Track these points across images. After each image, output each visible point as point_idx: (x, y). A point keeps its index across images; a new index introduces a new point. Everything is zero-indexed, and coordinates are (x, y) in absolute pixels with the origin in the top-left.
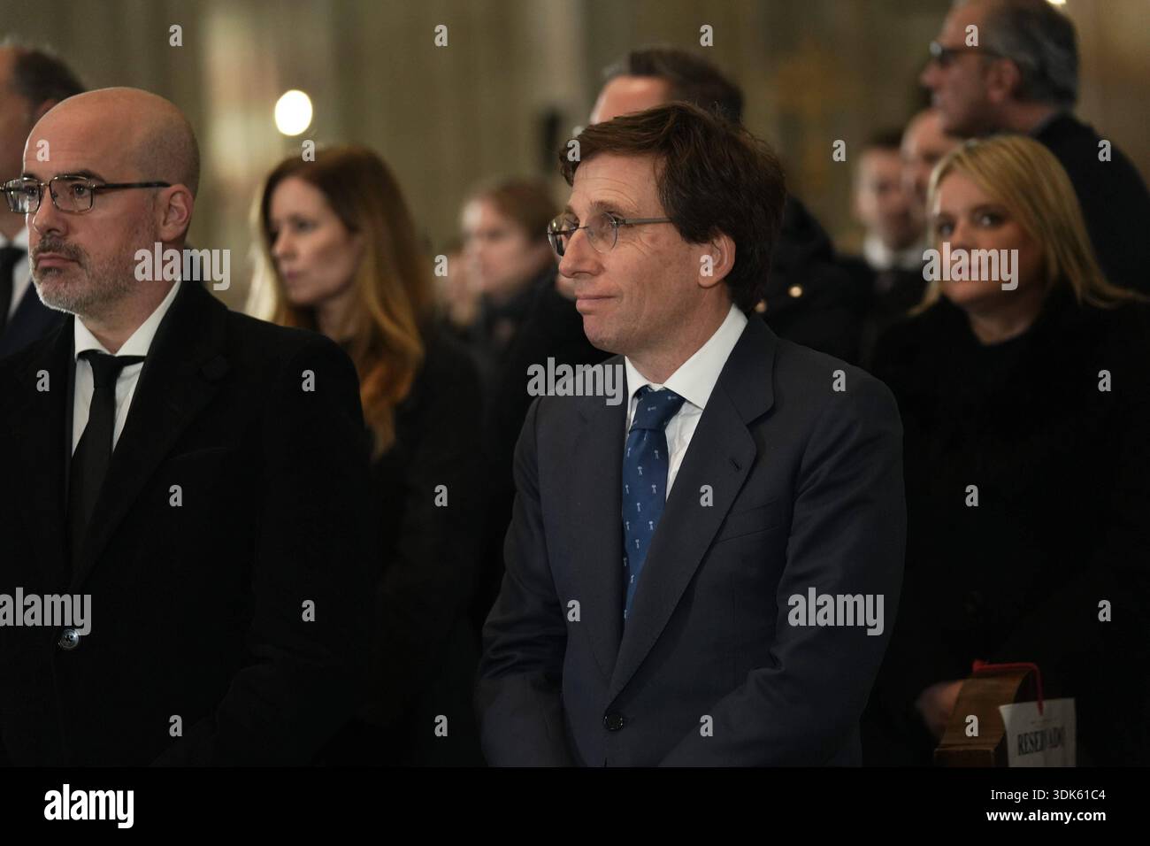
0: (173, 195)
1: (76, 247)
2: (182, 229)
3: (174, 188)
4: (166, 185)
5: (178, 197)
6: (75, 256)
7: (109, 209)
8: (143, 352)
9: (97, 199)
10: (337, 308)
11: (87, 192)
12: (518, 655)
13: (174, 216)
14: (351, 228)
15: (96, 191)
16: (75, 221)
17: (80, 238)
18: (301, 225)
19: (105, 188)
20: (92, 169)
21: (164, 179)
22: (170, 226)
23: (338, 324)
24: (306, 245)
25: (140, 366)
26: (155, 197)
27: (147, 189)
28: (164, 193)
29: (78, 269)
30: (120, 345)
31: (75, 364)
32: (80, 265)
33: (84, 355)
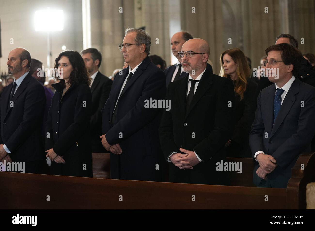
0: (205, 55)
1: (189, 63)
2: (206, 61)
3: (205, 54)
4: (204, 54)
5: (206, 56)
6: (189, 64)
7: (195, 57)
8: (199, 80)
9: (193, 55)
10: (233, 75)
11: (191, 54)
12: (256, 131)
13: (205, 59)
14: (236, 63)
15: (193, 54)
16: (189, 58)
17: (190, 61)
18: (227, 62)
19: (194, 54)
20: (193, 50)
21: (204, 53)
22: (204, 60)
23: (233, 78)
24: (228, 65)
25: (199, 82)
26: (202, 55)
27: (201, 54)
28: (204, 55)
29: (189, 66)
30: (196, 79)
31: (188, 82)
32: (190, 65)
33: (190, 80)
